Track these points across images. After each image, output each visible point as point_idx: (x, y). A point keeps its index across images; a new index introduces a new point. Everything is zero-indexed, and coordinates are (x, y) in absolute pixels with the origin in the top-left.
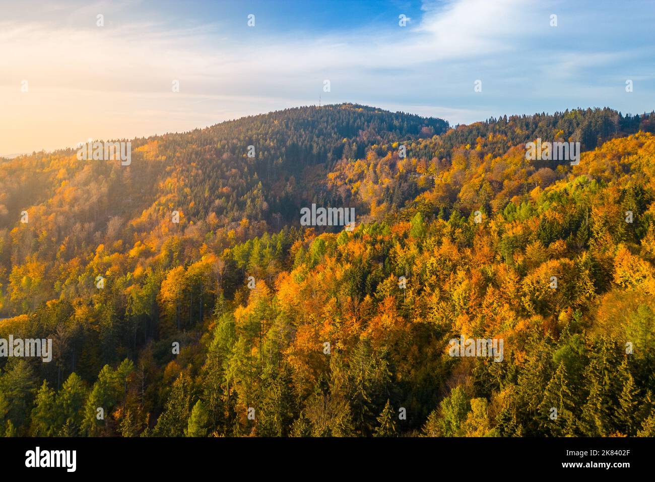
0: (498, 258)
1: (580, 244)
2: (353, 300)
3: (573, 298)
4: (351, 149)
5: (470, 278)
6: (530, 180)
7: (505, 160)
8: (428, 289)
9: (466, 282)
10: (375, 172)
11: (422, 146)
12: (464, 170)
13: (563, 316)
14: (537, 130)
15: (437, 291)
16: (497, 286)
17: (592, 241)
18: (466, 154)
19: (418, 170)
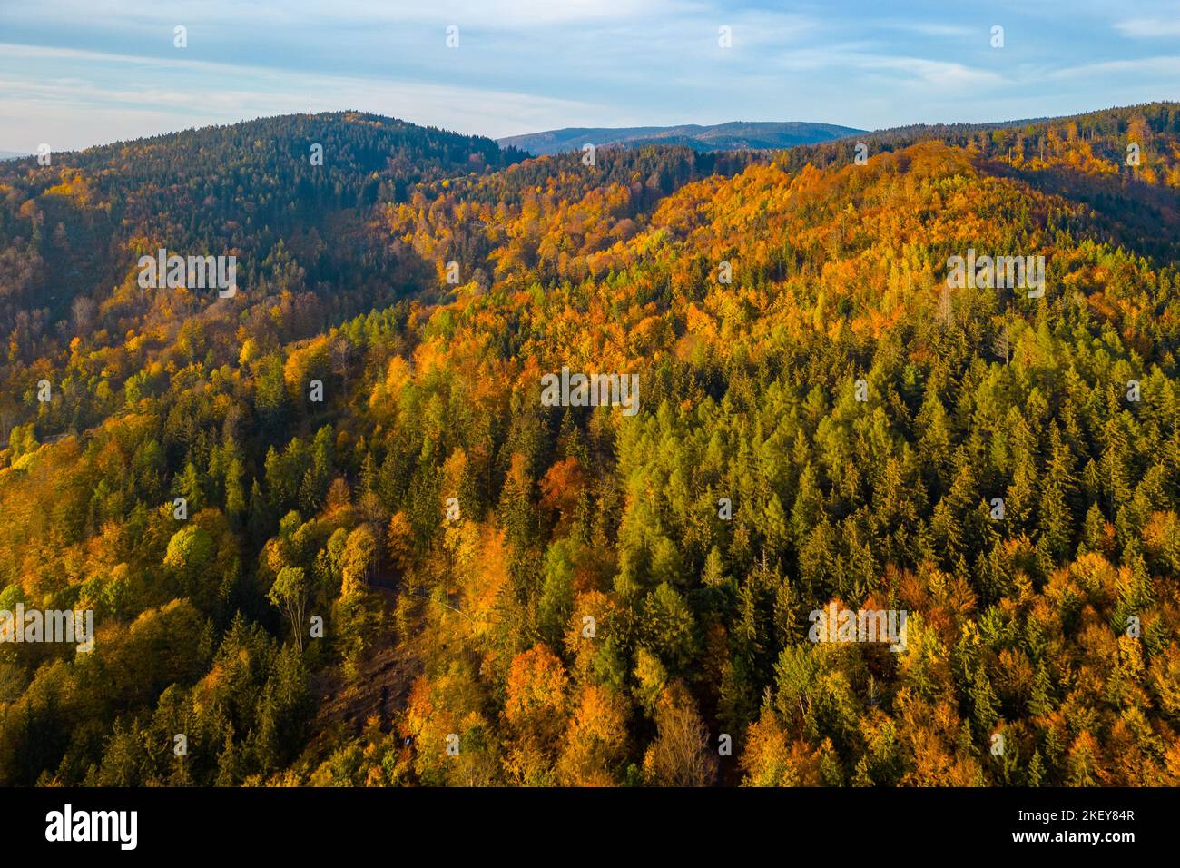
0: (610, 318)
1: (665, 305)
2: (502, 360)
3: (663, 343)
4: (389, 189)
5: (592, 335)
6: (612, 233)
7: (583, 208)
8: (560, 347)
9: (589, 339)
10: (427, 221)
11: (481, 186)
12: (538, 218)
13: (656, 356)
14: (613, 171)
15: (567, 348)
16: (611, 340)
17: (673, 302)
18: (538, 198)
19: (481, 218)
